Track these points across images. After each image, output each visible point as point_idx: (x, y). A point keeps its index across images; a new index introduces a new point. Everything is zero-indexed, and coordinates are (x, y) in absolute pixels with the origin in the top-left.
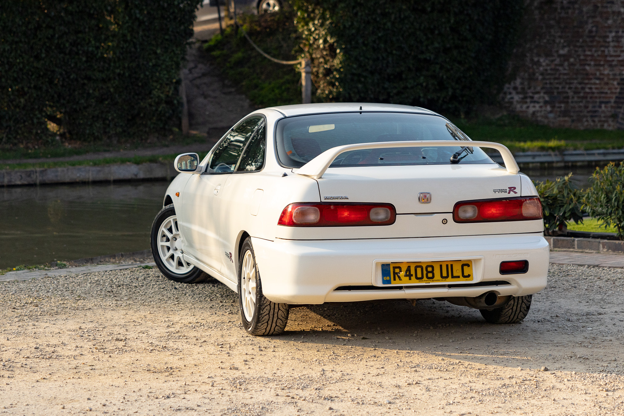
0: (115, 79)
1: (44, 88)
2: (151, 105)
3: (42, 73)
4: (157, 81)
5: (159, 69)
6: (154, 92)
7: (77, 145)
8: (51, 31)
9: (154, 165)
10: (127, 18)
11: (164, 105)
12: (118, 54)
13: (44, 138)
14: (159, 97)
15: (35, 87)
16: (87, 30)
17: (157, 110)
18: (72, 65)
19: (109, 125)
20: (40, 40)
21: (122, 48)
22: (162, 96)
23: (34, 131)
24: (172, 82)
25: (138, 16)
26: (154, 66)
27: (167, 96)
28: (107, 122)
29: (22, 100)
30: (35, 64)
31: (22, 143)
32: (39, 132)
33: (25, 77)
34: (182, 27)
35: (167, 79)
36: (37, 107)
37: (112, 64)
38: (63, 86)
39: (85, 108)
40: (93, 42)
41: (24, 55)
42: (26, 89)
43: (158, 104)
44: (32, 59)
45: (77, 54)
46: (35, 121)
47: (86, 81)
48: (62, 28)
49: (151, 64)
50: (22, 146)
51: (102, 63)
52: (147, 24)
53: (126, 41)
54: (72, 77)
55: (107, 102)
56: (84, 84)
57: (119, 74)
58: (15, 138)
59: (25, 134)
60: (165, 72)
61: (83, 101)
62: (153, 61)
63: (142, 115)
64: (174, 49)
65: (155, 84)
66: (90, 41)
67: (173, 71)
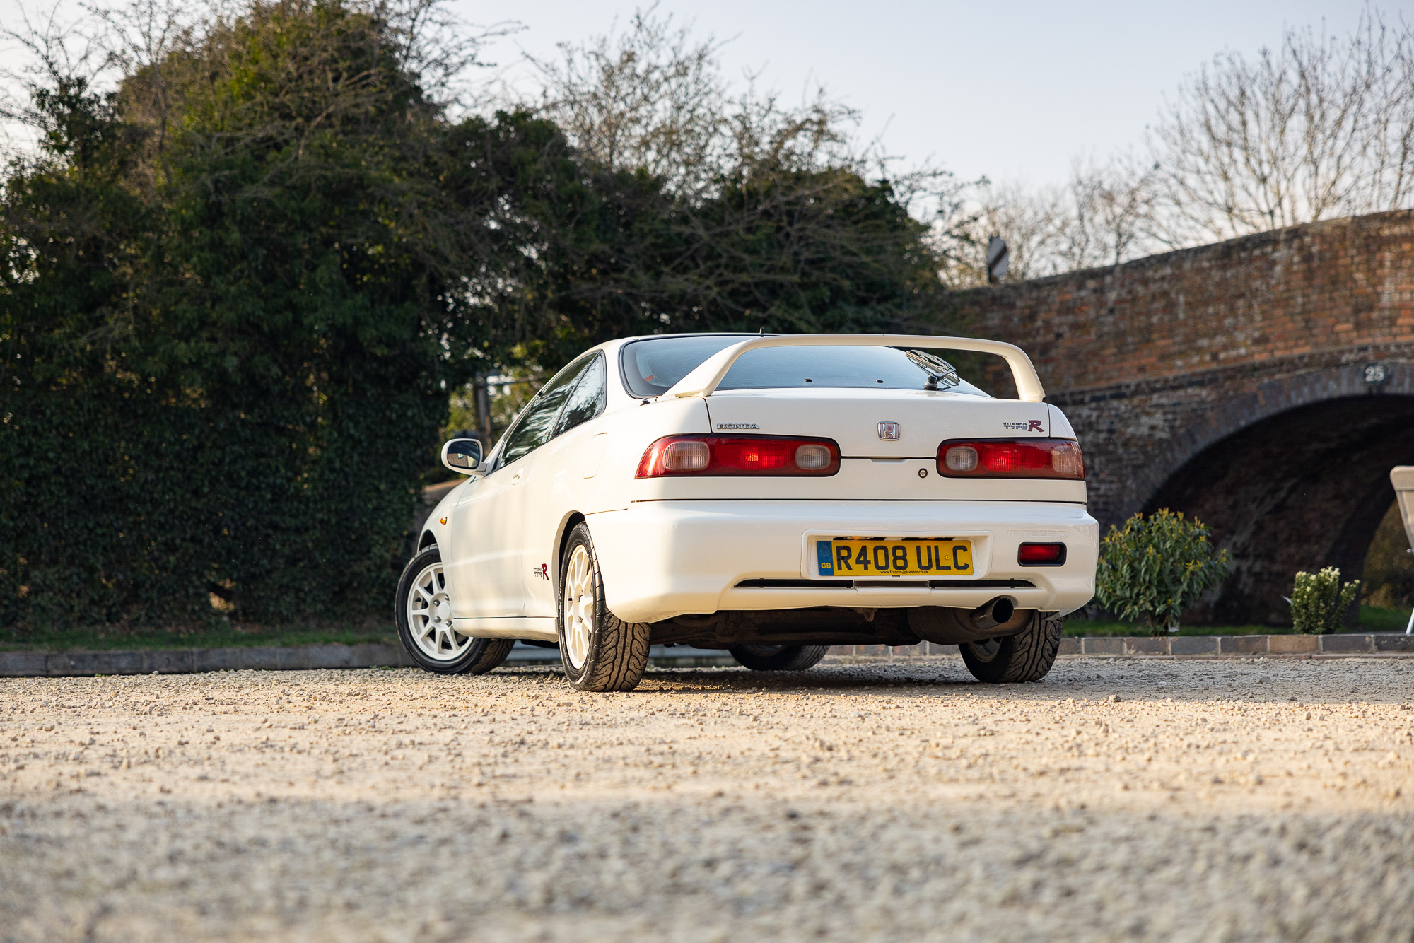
0: (315, 528)
1: (207, 539)
2: (369, 570)
3: (203, 518)
4: (378, 533)
5: (383, 514)
6: (375, 550)
7: (256, 629)
8: (219, 453)
9: (375, 647)
10: (335, 435)
11: (390, 570)
12: (320, 490)
13: (205, 618)
14: (381, 557)
15: (193, 539)
16: (274, 452)
17: (378, 577)
18: (250, 506)
19: (304, 600)
20: (202, 465)
21: (327, 481)
22: (388, 556)
23: (189, 607)
24: (402, 536)
25: (352, 431)
26: (376, 509)
27: (395, 556)
28: (302, 595)
29: (172, 559)
30: (193, 503)
31: (170, 625)
32: (197, 608)
33: (177, 522)
34: (419, 452)
35: (395, 530)
36: (194, 569)
37: (311, 505)
38: (235, 538)
39: (269, 572)
40: (283, 471)
41: (176, 489)
42: (178, 541)
43: (380, 568)
44: (188, 496)
45: (258, 488)
46: (191, 591)
47: (270, 531)
48: (236, 448)
49: (370, 506)
50: (169, 630)
51: (296, 504)
52: (365, 444)
53: (332, 470)
54: (249, 524)
55: (301, 564)
56: (268, 536)
57: (322, 521)
58: (160, 617)
59: (176, 612)
60: (392, 519)
61: (265, 562)
62: (375, 502)
63: (355, 584)
64: (407, 484)
65: (376, 537)
66: (278, 470)
67: (404, 518)
